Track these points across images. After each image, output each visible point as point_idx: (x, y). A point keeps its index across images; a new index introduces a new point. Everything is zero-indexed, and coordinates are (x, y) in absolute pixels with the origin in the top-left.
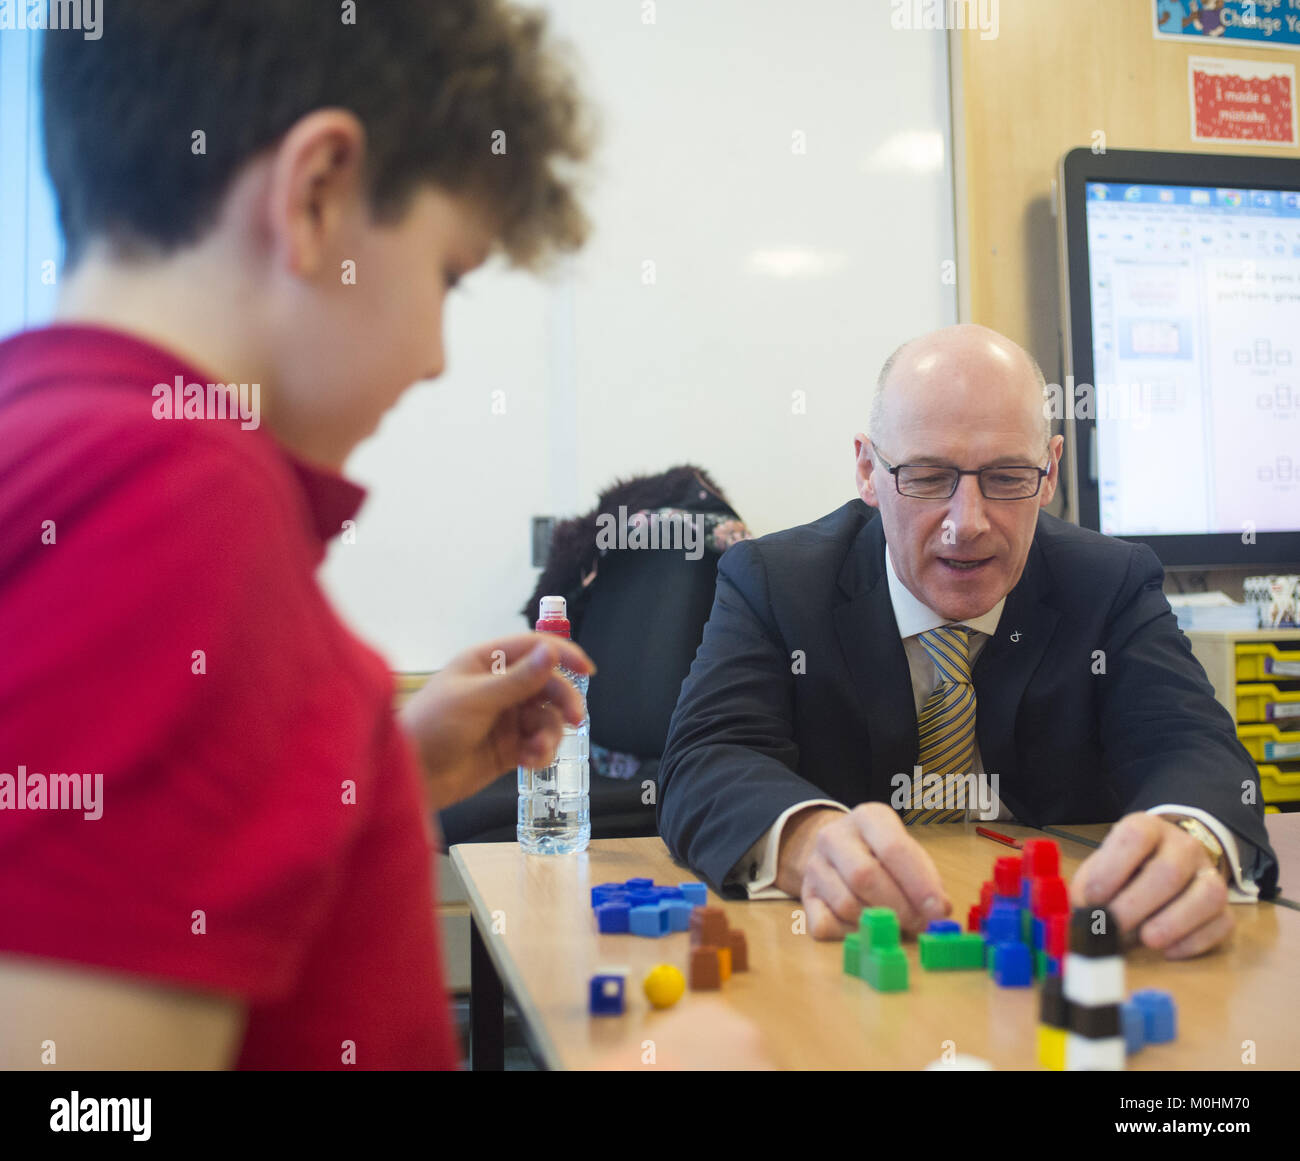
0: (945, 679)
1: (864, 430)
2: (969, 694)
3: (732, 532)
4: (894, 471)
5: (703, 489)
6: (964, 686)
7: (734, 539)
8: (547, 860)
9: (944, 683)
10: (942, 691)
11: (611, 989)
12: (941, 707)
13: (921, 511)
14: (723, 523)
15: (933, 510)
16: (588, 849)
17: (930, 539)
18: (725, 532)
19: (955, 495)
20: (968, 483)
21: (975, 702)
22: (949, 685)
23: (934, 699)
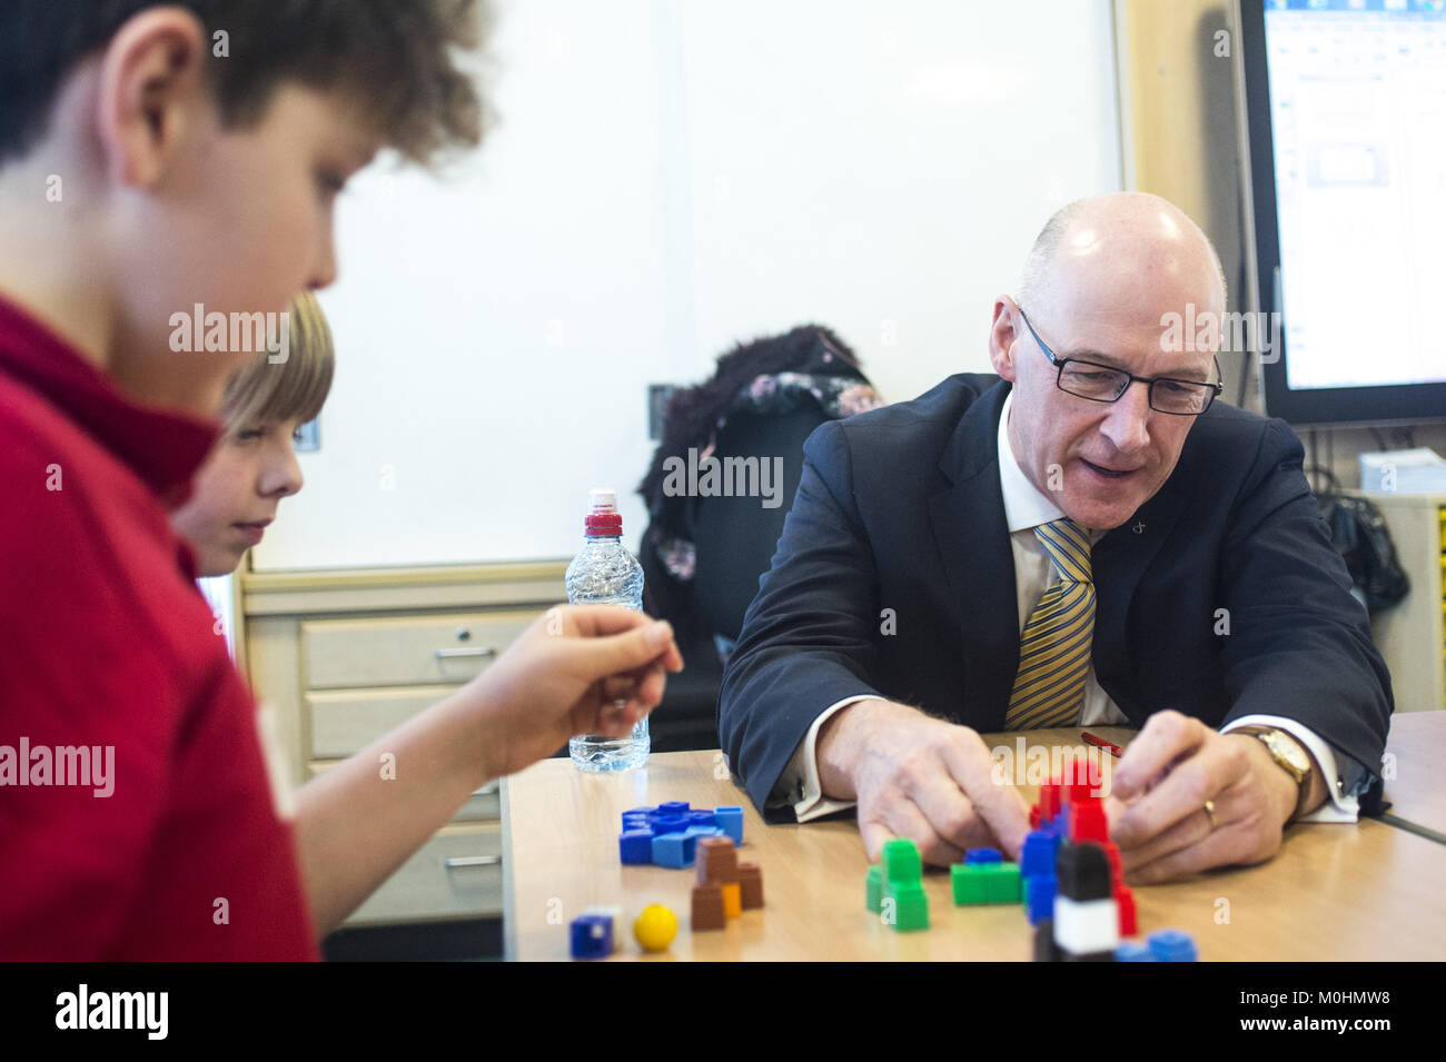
0: (1063, 577)
1: (1013, 292)
2: (1089, 594)
3: (859, 399)
4: (1060, 363)
5: (827, 350)
6: (1084, 585)
7: (861, 406)
8: (601, 778)
9: (1062, 581)
10: (1060, 589)
11: (598, 931)
12: (1057, 607)
13: (1076, 410)
14: (851, 388)
15: (1090, 411)
16: (647, 765)
17: (1080, 439)
18: (852, 399)
19: (1121, 400)
20: (1137, 391)
21: (1095, 604)
22: (1067, 584)
23: (1050, 598)
